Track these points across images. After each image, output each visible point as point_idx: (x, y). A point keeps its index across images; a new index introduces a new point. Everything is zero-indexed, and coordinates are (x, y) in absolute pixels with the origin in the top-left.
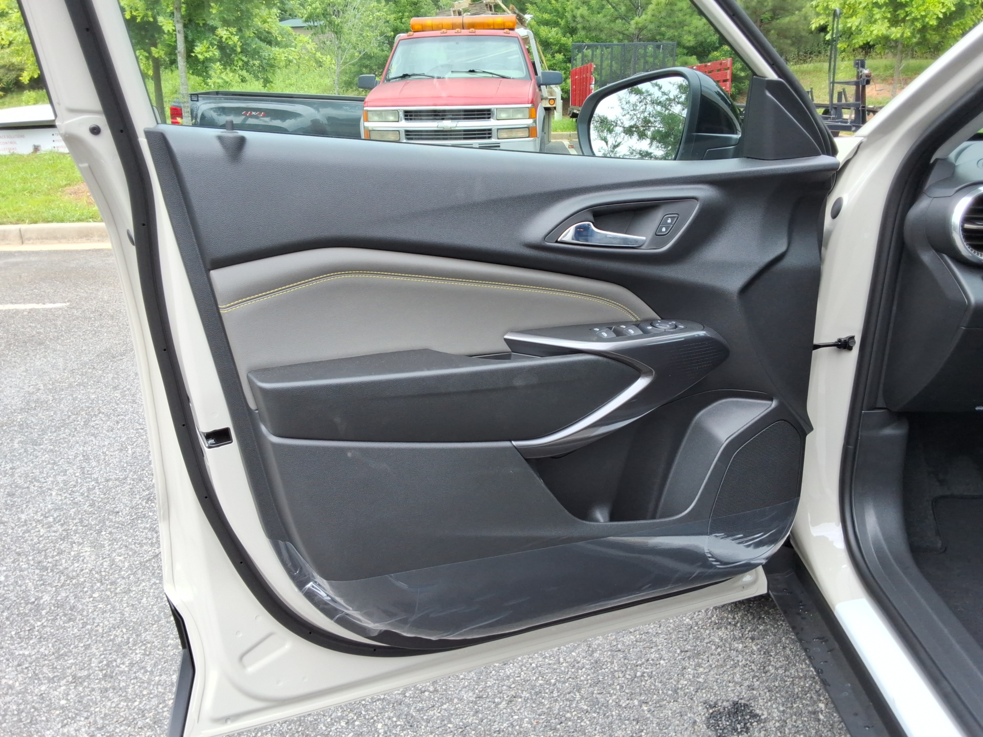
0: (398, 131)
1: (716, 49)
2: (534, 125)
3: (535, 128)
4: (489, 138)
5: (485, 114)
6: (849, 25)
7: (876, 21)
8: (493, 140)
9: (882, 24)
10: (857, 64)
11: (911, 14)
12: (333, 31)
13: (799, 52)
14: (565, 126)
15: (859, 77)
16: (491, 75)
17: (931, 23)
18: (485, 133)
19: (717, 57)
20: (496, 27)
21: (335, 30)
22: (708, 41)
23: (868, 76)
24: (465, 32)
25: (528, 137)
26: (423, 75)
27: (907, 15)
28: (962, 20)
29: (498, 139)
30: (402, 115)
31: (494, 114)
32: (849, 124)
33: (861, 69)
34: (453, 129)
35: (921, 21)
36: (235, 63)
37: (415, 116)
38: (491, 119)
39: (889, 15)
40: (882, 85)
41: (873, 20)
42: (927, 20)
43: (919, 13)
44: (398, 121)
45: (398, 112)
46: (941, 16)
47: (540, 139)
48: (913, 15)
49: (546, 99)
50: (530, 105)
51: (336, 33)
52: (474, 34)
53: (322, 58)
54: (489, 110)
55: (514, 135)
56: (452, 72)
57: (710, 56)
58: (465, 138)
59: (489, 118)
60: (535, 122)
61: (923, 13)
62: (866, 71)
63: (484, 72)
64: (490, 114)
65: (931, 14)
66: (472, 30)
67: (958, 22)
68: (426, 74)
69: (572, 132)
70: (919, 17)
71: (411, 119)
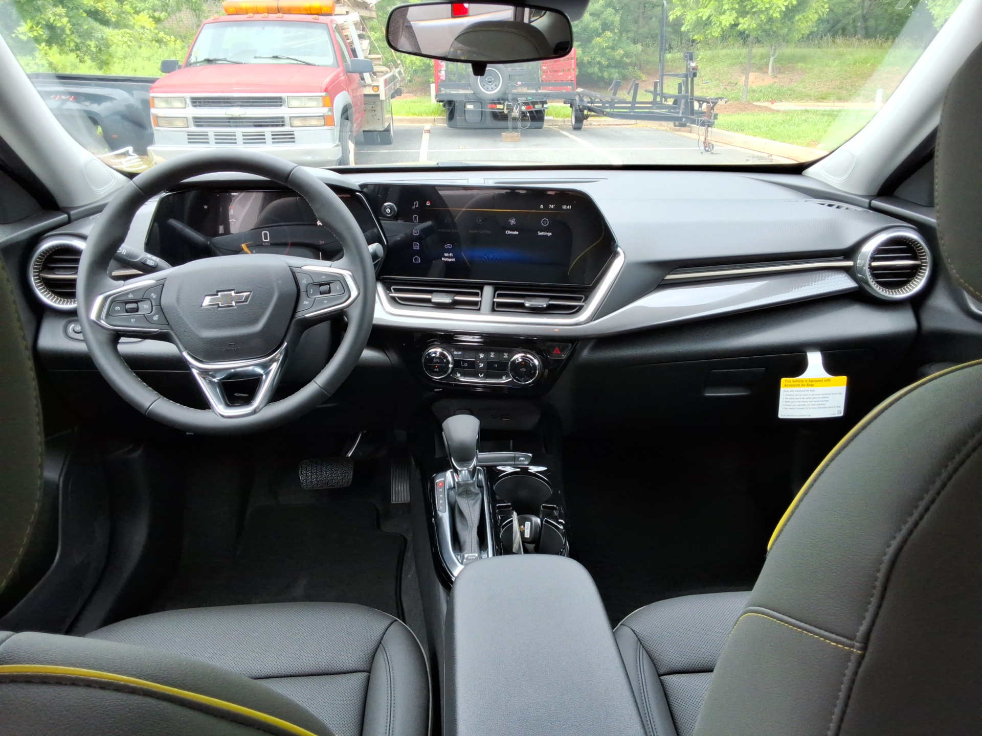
0: (186, 118)
1: (599, 35)
2: (330, 113)
3: (332, 117)
4: (283, 125)
5: (277, 102)
6: (700, 15)
7: (725, 11)
8: (286, 128)
9: (730, 15)
10: (686, 57)
11: (757, 5)
12: (191, 9)
13: (681, 40)
14: (431, 111)
15: (688, 69)
16: (296, 62)
17: (775, 15)
18: (278, 122)
19: (600, 43)
20: (313, 12)
21: (194, 7)
22: (591, 26)
23: (695, 69)
24: (273, 16)
25: (324, 125)
26: (225, 60)
27: (753, 7)
28: (804, 14)
29: (292, 127)
30: (189, 102)
31: (285, 101)
32: (680, 115)
33: (689, 62)
34: (242, 116)
35: (766, 13)
36: (67, 44)
37: (204, 102)
38: (282, 107)
39: (737, 6)
40: (757, 74)
41: (723, 11)
42: (771, 12)
43: (764, 5)
44: (185, 108)
45: (185, 99)
46: (784, 9)
47: (338, 128)
48: (758, 7)
49: (369, 85)
50: (324, 94)
51: (195, 11)
52: (281, 19)
53: (165, 38)
54: (280, 98)
55: (307, 123)
56: (255, 57)
57: (594, 42)
58: (256, 126)
59: (281, 105)
60: (331, 110)
61: (768, 6)
62: (693, 64)
63: (288, 58)
64: (281, 102)
65: (774, 7)
66: (281, 15)
67: (800, 16)
68: (228, 59)
69: (437, 117)
70: (764, 9)
71: (200, 106)
